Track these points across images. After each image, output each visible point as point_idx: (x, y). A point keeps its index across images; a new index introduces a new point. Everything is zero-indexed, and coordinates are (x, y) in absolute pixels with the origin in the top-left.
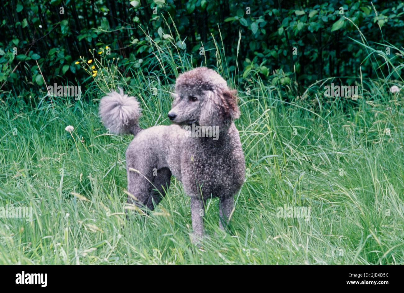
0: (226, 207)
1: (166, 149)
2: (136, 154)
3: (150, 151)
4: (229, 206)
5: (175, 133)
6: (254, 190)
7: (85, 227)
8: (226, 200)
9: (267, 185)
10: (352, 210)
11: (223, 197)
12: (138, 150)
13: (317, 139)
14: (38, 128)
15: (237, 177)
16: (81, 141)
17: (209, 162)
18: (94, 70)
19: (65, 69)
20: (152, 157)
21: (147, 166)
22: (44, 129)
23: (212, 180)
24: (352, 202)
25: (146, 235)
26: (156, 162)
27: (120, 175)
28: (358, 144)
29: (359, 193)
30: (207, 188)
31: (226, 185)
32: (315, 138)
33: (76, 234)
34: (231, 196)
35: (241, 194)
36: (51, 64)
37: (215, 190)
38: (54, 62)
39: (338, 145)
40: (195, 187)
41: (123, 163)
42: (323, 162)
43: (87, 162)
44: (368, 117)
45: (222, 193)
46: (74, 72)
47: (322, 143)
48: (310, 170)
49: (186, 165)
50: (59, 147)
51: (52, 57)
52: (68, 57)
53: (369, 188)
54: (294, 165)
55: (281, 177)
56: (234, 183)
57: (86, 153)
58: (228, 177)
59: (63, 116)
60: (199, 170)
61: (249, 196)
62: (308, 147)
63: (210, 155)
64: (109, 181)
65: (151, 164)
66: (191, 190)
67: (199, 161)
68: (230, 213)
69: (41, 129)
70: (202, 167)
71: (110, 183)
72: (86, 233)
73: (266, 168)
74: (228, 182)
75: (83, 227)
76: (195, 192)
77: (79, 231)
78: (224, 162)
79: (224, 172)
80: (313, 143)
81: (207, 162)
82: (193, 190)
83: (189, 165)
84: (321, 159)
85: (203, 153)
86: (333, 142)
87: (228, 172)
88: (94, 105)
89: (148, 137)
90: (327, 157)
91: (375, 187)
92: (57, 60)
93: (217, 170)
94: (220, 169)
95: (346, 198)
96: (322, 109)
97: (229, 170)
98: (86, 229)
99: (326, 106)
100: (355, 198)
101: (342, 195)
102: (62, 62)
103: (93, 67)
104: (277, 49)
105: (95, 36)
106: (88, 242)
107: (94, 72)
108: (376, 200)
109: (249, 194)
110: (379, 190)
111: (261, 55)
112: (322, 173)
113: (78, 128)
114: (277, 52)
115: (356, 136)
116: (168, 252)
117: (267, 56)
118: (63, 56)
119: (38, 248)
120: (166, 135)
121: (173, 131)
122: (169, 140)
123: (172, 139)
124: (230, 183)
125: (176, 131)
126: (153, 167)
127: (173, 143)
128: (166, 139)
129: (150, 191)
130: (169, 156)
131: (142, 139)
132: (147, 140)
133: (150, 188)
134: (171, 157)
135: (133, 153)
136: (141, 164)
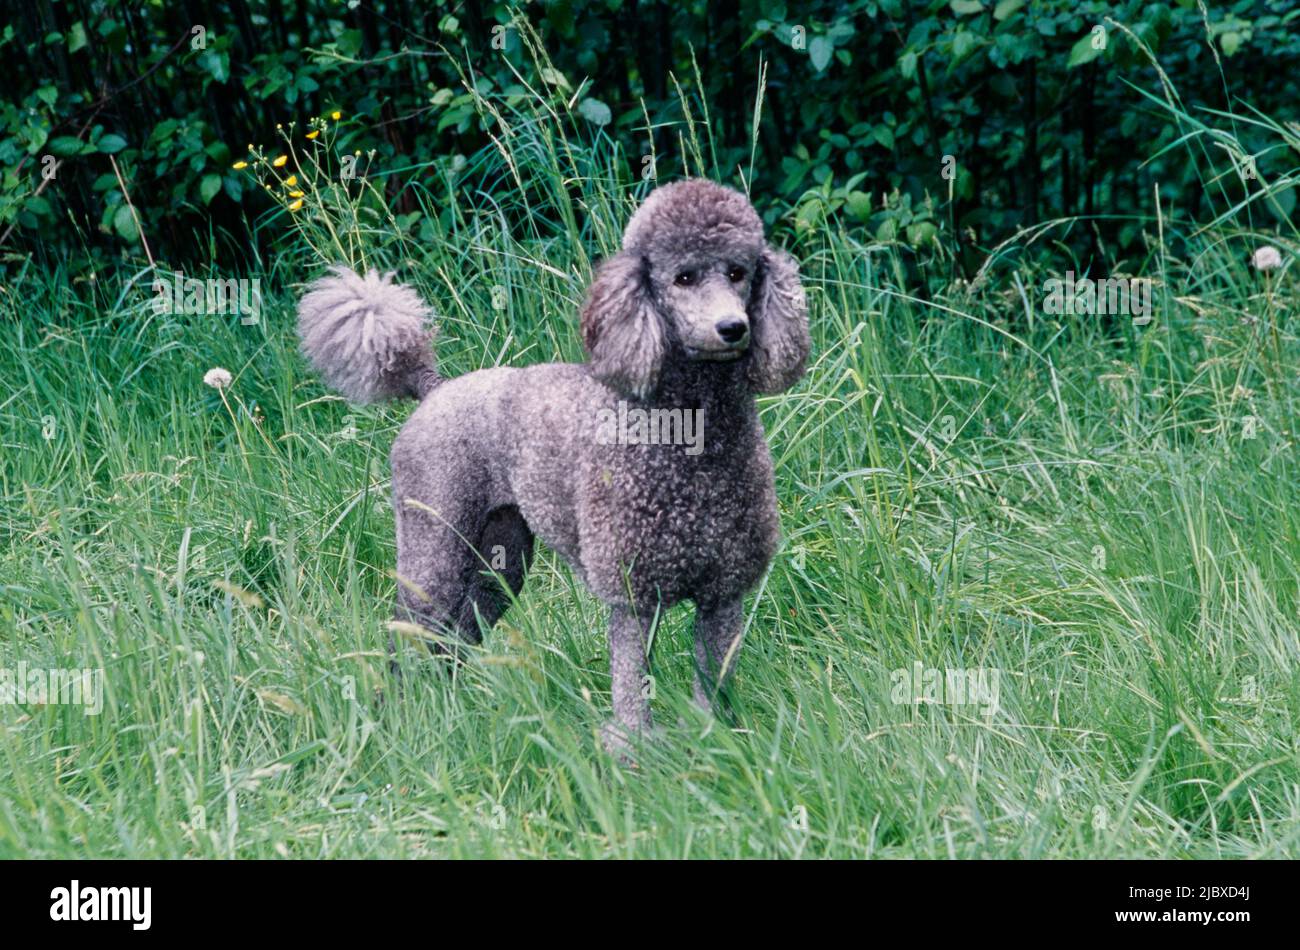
0: (719, 632)
1: (510, 448)
2: (421, 458)
3: (462, 450)
4: (729, 631)
5: (535, 399)
6: (810, 582)
7: (258, 695)
8: (719, 613)
9: (850, 563)
10: (1124, 648)
11: (710, 602)
12: (427, 445)
13: (1015, 417)
14: (114, 378)
16: (253, 419)
17: (685, 492)
18: (294, 188)
19: (210, 187)
20: (469, 469)
21: (455, 497)
22: (133, 379)
23: (689, 552)
24: (1124, 623)
25: (455, 723)
26: (482, 486)
27: (377, 529)
28: (1149, 434)
29: (1148, 593)
30: (669, 580)
31: (727, 562)
32: (1011, 414)
33: (230, 718)
34: (736, 597)
35: (765, 593)
36: (160, 170)
38: (170, 166)
39: (1083, 437)
41: (386, 490)
42: (1035, 493)
43: (271, 485)
44: (1181, 347)
45: (710, 589)
46: (237, 197)
47: (1035, 432)
48: (991, 518)
50: (180, 438)
51: (166, 145)
52: (218, 148)
53: (1180, 579)
54: (939, 501)
55: (895, 541)
56: (752, 557)
57: (268, 457)
59: (197, 340)
60: (648, 524)
61: (793, 600)
62: (987, 443)
64: (341, 548)
65: (466, 491)
67: (651, 494)
69: (125, 378)
70: (660, 512)
71: (342, 557)
72: (262, 718)
73: (849, 510)
74: (735, 552)
75: (253, 697)
77: (239, 707)
78: (728, 490)
79: (728, 525)
80: (1003, 431)
81: (679, 493)
84: (1027, 481)
86: (1069, 429)
87: (738, 524)
89: (459, 404)
90: (1046, 475)
91: (1200, 574)
92: (181, 156)
93: (707, 518)
94: (715, 515)
95: (1107, 609)
96: (1035, 320)
97: (743, 515)
98: (261, 703)
100: (1136, 607)
101: (1093, 599)
102: (199, 165)
103: (292, 180)
104: (893, 123)
105: (310, 85)
106: (267, 744)
107: (294, 194)
108: (1204, 615)
109: (791, 593)
110: (1213, 583)
111: (840, 140)
112: (1031, 526)
113: (246, 377)
114: (894, 130)
115: (1141, 410)
116: (524, 777)
117: (860, 143)
118: (199, 145)
119: (104, 762)
120: (510, 402)
121: (530, 390)
122: (517, 421)
123: (527, 420)
124: (741, 555)
125: (541, 389)
126: (475, 503)
127: (530, 432)
128: (509, 416)
129: (467, 581)
130: (519, 472)
131: (438, 411)
132: (453, 414)
133: (466, 570)
134: (526, 478)
135: (412, 454)
136: (437, 491)
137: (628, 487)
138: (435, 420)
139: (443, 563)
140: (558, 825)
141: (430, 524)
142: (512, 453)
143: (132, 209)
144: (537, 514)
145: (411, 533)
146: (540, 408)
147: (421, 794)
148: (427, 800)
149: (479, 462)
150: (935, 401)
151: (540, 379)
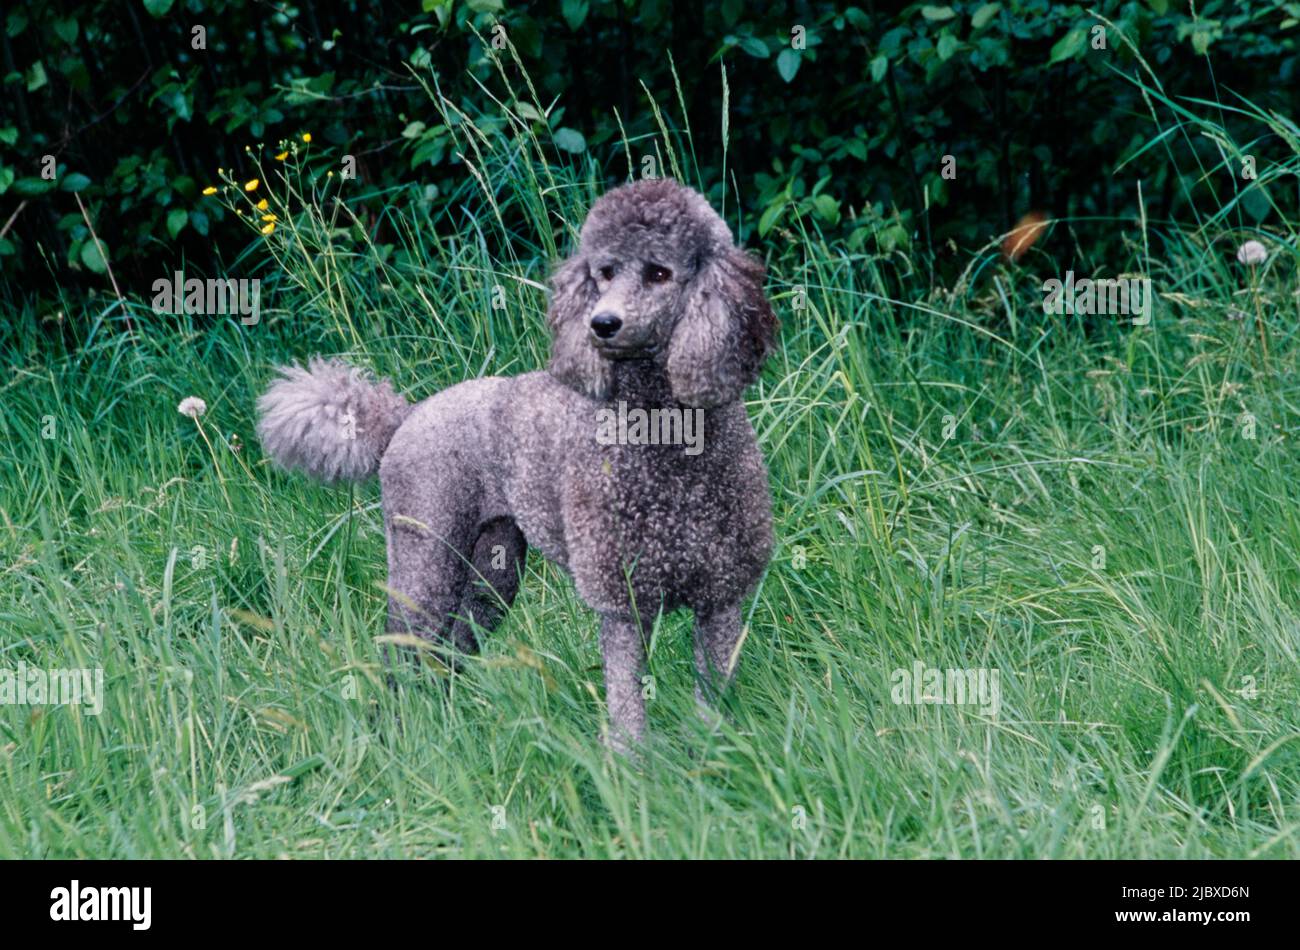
0: (715, 638)
1: (504, 458)
2: (410, 472)
3: (453, 461)
4: (726, 636)
5: (527, 407)
6: (806, 588)
7: (250, 714)
8: (715, 617)
9: (846, 569)
10: (1128, 642)
11: (704, 608)
12: (417, 457)
13: (1001, 424)
14: (88, 414)
15: (752, 541)
16: (231, 447)
17: (662, 496)
18: (266, 213)
19: (177, 221)
20: (461, 481)
21: (447, 510)
22: (106, 416)
23: (672, 556)
24: (1126, 618)
25: (454, 734)
26: (474, 498)
27: (363, 553)
28: (1138, 434)
29: (1150, 590)
30: (654, 584)
31: (715, 567)
32: (997, 422)
33: (222, 741)
34: (731, 602)
35: (760, 601)
36: (125, 206)
37: (682, 587)
38: (135, 201)
39: (1071, 440)
40: (616, 581)
41: (370, 514)
42: (1026, 496)
43: (251, 514)
44: (1166, 348)
45: (702, 596)
46: (203, 230)
47: (1022, 434)
48: (982, 523)
49: (584, 513)
50: (157, 472)
51: (130, 181)
52: (182, 183)
53: (1180, 571)
54: (930, 507)
55: (890, 544)
56: (742, 561)
57: (248, 485)
58: (720, 543)
59: (171, 371)
60: (628, 527)
61: (789, 607)
62: (974, 448)
63: (665, 473)
64: (326, 573)
65: (458, 503)
66: (604, 593)
67: (628, 497)
68: (727, 659)
69: (98, 416)
70: (638, 515)
71: (327, 580)
72: (255, 738)
73: (842, 517)
74: (722, 557)
75: (245, 716)
76: (616, 598)
77: (231, 729)
78: (709, 494)
79: (711, 529)
80: (990, 435)
81: (655, 497)
82: (611, 592)
83: (594, 511)
84: (1018, 486)
85: (644, 468)
86: (1060, 434)
87: (723, 528)
88: (270, 336)
89: (448, 415)
90: (1037, 480)
91: (1201, 566)
92: (146, 191)
93: (688, 522)
94: (697, 520)
95: (1110, 604)
96: (1018, 326)
97: (727, 519)
98: (254, 722)
99: (1027, 316)
100: (1139, 602)
101: (1092, 595)
102: (166, 200)
103: (263, 204)
104: (865, 136)
105: (275, 116)
106: (261, 763)
107: (267, 218)
108: (1207, 607)
109: (785, 599)
110: (1215, 575)
111: (813, 154)
112: (1024, 529)
113: (221, 409)
114: (866, 143)
115: (1129, 411)
116: (527, 786)
117: (832, 157)
118: (162, 181)
119: (95, 786)
120: (501, 411)
121: (521, 399)
122: (509, 431)
123: (518, 429)
124: (728, 560)
125: (532, 397)
126: (467, 516)
127: (523, 441)
128: (500, 426)
129: (459, 595)
130: (514, 482)
131: (427, 423)
132: (443, 424)
133: (458, 583)
134: (520, 487)
135: (402, 468)
136: (428, 504)
137: (606, 489)
138: (424, 431)
139: (434, 578)
140: (564, 833)
141: (421, 537)
142: (506, 464)
143: (98, 242)
144: (532, 523)
145: (400, 547)
146: (532, 415)
147: (421, 808)
148: (429, 813)
149: (471, 473)
150: (921, 410)
151: (531, 388)
